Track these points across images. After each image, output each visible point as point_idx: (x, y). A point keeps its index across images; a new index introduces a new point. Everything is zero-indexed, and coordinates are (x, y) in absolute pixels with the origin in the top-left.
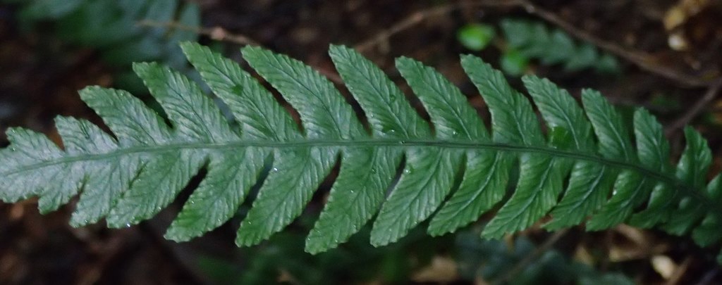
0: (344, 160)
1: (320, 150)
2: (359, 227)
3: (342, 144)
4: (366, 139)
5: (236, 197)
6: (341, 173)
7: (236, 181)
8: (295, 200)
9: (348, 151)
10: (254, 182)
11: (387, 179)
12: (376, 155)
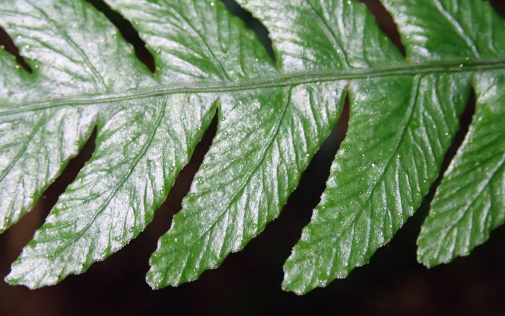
0: (355, 107)
1: (310, 91)
2: (390, 233)
3: (349, 77)
4: (395, 63)
5: (150, 192)
6: (350, 131)
7: (149, 161)
8: (265, 189)
9: (362, 89)
10: (184, 160)
11: (440, 136)
12: (418, 93)
